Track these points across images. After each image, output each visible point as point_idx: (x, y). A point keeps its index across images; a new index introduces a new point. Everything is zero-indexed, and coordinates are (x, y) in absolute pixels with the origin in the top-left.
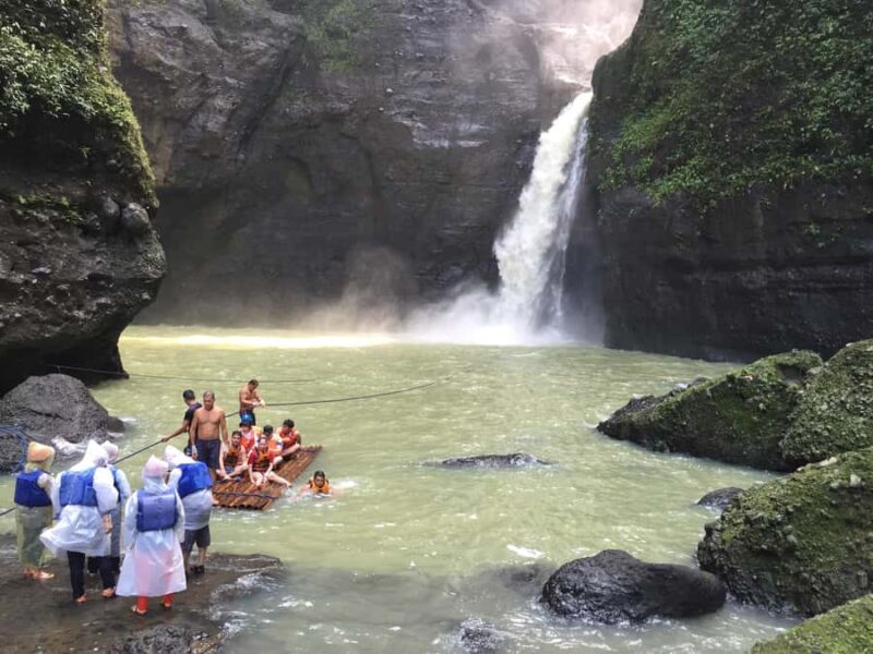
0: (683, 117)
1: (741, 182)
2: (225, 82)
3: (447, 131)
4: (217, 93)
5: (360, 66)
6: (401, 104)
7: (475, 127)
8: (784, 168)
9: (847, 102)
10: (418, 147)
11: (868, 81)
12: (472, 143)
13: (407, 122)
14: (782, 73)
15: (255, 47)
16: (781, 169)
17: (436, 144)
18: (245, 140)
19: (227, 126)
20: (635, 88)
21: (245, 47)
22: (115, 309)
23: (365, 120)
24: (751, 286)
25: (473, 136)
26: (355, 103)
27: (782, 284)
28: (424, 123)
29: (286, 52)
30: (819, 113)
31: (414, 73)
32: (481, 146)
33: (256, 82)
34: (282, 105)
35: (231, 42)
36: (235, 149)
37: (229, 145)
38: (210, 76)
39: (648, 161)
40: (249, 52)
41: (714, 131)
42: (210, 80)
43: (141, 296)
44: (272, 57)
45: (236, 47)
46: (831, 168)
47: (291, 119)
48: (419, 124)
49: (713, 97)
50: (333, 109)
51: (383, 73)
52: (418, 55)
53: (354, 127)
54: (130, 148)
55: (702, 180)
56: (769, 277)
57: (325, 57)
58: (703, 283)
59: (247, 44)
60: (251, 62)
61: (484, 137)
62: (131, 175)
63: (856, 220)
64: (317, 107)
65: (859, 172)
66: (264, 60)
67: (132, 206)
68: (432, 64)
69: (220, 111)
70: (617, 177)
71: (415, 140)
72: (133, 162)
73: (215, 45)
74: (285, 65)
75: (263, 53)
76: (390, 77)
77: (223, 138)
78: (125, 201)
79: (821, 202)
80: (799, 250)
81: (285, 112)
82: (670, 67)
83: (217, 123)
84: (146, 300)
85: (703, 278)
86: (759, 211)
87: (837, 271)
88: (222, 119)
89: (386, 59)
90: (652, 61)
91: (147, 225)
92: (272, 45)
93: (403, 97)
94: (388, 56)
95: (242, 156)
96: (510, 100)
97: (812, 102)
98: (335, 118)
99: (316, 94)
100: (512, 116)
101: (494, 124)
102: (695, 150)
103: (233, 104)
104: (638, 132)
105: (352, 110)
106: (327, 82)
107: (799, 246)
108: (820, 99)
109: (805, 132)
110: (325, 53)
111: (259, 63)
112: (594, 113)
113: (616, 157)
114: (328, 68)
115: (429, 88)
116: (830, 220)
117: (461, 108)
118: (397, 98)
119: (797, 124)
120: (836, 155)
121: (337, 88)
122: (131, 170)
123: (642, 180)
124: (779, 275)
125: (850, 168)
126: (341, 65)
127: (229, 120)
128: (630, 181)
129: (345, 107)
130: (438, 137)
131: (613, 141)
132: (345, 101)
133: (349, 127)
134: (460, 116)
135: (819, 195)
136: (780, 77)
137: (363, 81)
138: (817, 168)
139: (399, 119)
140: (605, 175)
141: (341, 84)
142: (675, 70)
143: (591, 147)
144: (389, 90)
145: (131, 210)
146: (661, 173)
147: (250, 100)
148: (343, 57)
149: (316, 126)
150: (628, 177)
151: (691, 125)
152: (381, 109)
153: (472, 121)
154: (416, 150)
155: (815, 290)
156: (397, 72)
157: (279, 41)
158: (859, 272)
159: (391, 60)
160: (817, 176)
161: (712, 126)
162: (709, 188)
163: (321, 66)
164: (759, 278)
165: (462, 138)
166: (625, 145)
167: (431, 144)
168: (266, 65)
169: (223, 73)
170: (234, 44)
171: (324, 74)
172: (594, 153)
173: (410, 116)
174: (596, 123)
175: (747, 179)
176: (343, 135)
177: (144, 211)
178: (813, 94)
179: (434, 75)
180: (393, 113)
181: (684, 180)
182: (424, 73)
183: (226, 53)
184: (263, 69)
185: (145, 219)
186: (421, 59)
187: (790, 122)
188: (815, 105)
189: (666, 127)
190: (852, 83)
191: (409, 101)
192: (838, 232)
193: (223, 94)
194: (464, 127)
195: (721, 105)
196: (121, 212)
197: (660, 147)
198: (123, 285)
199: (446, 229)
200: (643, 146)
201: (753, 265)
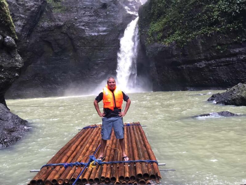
0: (171, 20)
1: (194, 36)
2: (21, 16)
3: (96, 30)
4: (18, 20)
5: (66, 10)
6: (80, 22)
7: (104, 29)
8: (207, 30)
9: (226, 8)
10: (87, 35)
11: (231, 2)
12: (104, 34)
13: (83, 28)
14: (202, 3)
15: (30, 5)
16: (206, 31)
17: (93, 34)
18: (29, 36)
19: (22, 31)
20: (153, 14)
21: (27, 5)
22: (5, 80)
23: (69, 28)
24: (201, 67)
25: (104, 31)
26: (65, 22)
27: (210, 65)
28: (89, 28)
29: (40, 6)
30: (216, 13)
31: (84, 12)
32: (107, 34)
33: (31, 16)
34: (41, 24)
35: (22, 3)
36: (25, 39)
37: (23, 38)
38: (15, 14)
39: (161, 34)
40: (28, 6)
41: (182, 23)
42: (15, 15)
43: (15, 75)
44: (36, 8)
45: (23, 5)
46: (222, 29)
47: (44, 28)
48: (87, 28)
49: (180, 13)
50: (58, 24)
51: (73, 12)
52: (84, 7)
53: (66, 30)
54: (6, 13)
55: (181, 37)
56: (206, 63)
57: (53, 8)
58: (184, 68)
59: (27, 4)
60: (29, 10)
61: (108, 32)
62: (6, 24)
63: (231, 44)
64: (53, 24)
65: (232, 29)
66: (33, 9)
67: (8, 37)
68: (89, 10)
69: (19, 26)
70: (151, 40)
71: (86, 33)
72: (7, 19)
73: (16, 4)
74: (40, 11)
75: (33, 6)
76: (76, 14)
77: (21, 35)
78: (5, 35)
79: (220, 39)
80: (215, 54)
81: (42, 26)
82: (165, 6)
83: (19, 30)
84: (17, 76)
85: (184, 67)
86: (200, 44)
87: (227, 59)
88: (20, 28)
89: (74, 8)
90: (158, 4)
91: (15, 45)
92: (35, 4)
93: (81, 20)
94: (74, 7)
95: (28, 41)
96: (115, 20)
97: (213, 10)
98: (59, 27)
99: (52, 20)
100: (115, 25)
101: (110, 27)
102: (176, 29)
103: (24, 23)
104: (156, 26)
105: (64, 24)
106: (55, 16)
107: (215, 53)
108: (216, 9)
109: (212, 19)
110: (53, 7)
111: (31, 10)
112: (140, 23)
113: (150, 34)
114: (55, 12)
115: (89, 17)
116: (223, 44)
117: (99, 23)
118: (79, 20)
119: (209, 17)
120: (223, 25)
121: (59, 17)
122: (6, 22)
123: (160, 40)
124: (209, 62)
125: (229, 28)
126: (59, 10)
127: (23, 29)
128: (155, 41)
129: (62, 24)
130: (93, 32)
131: (148, 30)
132: (62, 22)
133: (64, 30)
134: (99, 25)
135: (219, 37)
136: (202, 5)
137: (67, 15)
138: (218, 29)
139: (80, 27)
140: (147, 40)
141: (60, 16)
142: (166, 6)
143: (141, 33)
144: (76, 18)
145: (8, 39)
146: (166, 37)
147: (30, 22)
148: (59, 8)
149: (53, 30)
150: (155, 40)
151: (174, 22)
152: (74, 24)
153: (104, 27)
154: (87, 36)
155: (221, 66)
156: (78, 12)
157: (37, 3)
158: (235, 59)
159: (76, 9)
160: (218, 32)
161: (181, 21)
162: (183, 39)
163: (52, 11)
164: (203, 64)
165: (101, 32)
166: (152, 30)
167: (92, 35)
168: (34, 10)
169: (19, 13)
170: (23, 3)
171: (54, 13)
172: (142, 34)
173: (83, 26)
174: (141, 26)
175: (195, 35)
176: (62, 33)
177: (13, 40)
178: (214, 8)
179: (90, 13)
180: (78, 25)
181: (174, 38)
182: (87, 12)
183: (20, 7)
184: (33, 12)
185: (14, 43)
186: (85, 8)
187: (207, 17)
188: (214, 11)
189: (166, 23)
190: (226, 3)
191: (83, 21)
192: (226, 48)
193: (20, 20)
194: (101, 29)
195: (183, 15)
196: (4, 39)
197: (164, 30)
198: (7, 70)
199: (99, 60)
200: (159, 30)
201: (200, 61)
